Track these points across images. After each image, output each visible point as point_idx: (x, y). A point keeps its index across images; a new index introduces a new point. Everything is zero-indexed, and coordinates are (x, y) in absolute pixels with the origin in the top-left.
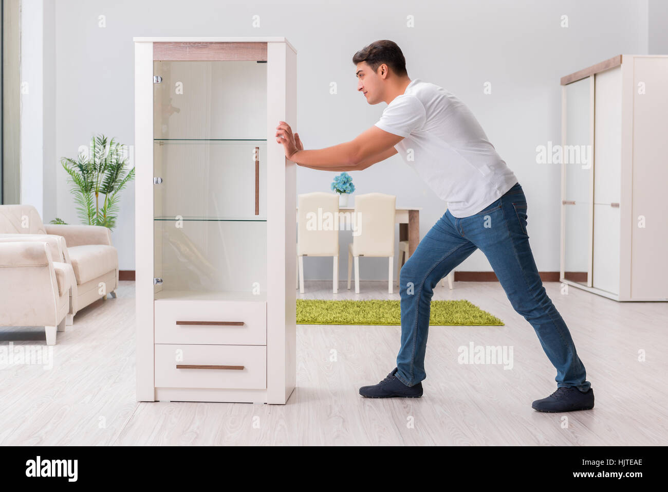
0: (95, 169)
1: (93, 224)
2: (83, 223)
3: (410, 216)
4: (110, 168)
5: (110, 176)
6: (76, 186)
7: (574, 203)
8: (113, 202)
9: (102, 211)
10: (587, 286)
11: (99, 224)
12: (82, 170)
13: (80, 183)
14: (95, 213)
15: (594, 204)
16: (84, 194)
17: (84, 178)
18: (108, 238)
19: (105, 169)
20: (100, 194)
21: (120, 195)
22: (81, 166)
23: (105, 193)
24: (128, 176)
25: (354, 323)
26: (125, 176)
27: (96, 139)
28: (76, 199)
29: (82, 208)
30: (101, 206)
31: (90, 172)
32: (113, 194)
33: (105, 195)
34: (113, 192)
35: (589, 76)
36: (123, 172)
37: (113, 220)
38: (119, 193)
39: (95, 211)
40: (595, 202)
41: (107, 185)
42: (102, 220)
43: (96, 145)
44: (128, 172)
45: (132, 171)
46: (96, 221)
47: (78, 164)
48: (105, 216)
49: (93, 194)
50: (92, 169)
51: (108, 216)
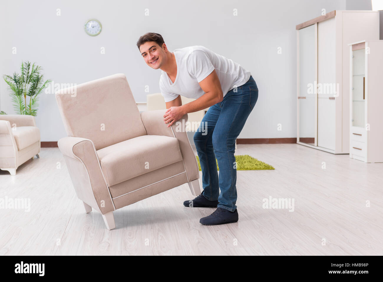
0: (24, 81)
1: (24, 114)
2: (17, 113)
4: (33, 81)
5: (32, 85)
6: (12, 92)
7: (305, 98)
8: (35, 101)
9: (29, 106)
10: (314, 146)
11: (27, 114)
12: (16, 82)
13: (15, 90)
14: (24, 108)
15: (318, 98)
16: (17, 97)
17: (17, 87)
18: (34, 122)
19: (30, 81)
20: (27, 96)
21: (39, 97)
22: (15, 80)
23: (30, 96)
24: (44, 85)
26: (42, 85)
27: (24, 64)
28: (13, 100)
29: (17, 105)
30: (28, 103)
31: (21, 83)
32: (35, 97)
34: (35, 95)
35: (314, 24)
36: (41, 83)
37: (35, 112)
38: (39, 96)
39: (24, 106)
41: (31, 91)
42: (29, 112)
43: (24, 67)
44: (43, 83)
45: (46, 82)
46: (25, 112)
47: (14, 78)
48: (30, 109)
49: (23, 96)
50: (22, 81)
51: (32, 109)
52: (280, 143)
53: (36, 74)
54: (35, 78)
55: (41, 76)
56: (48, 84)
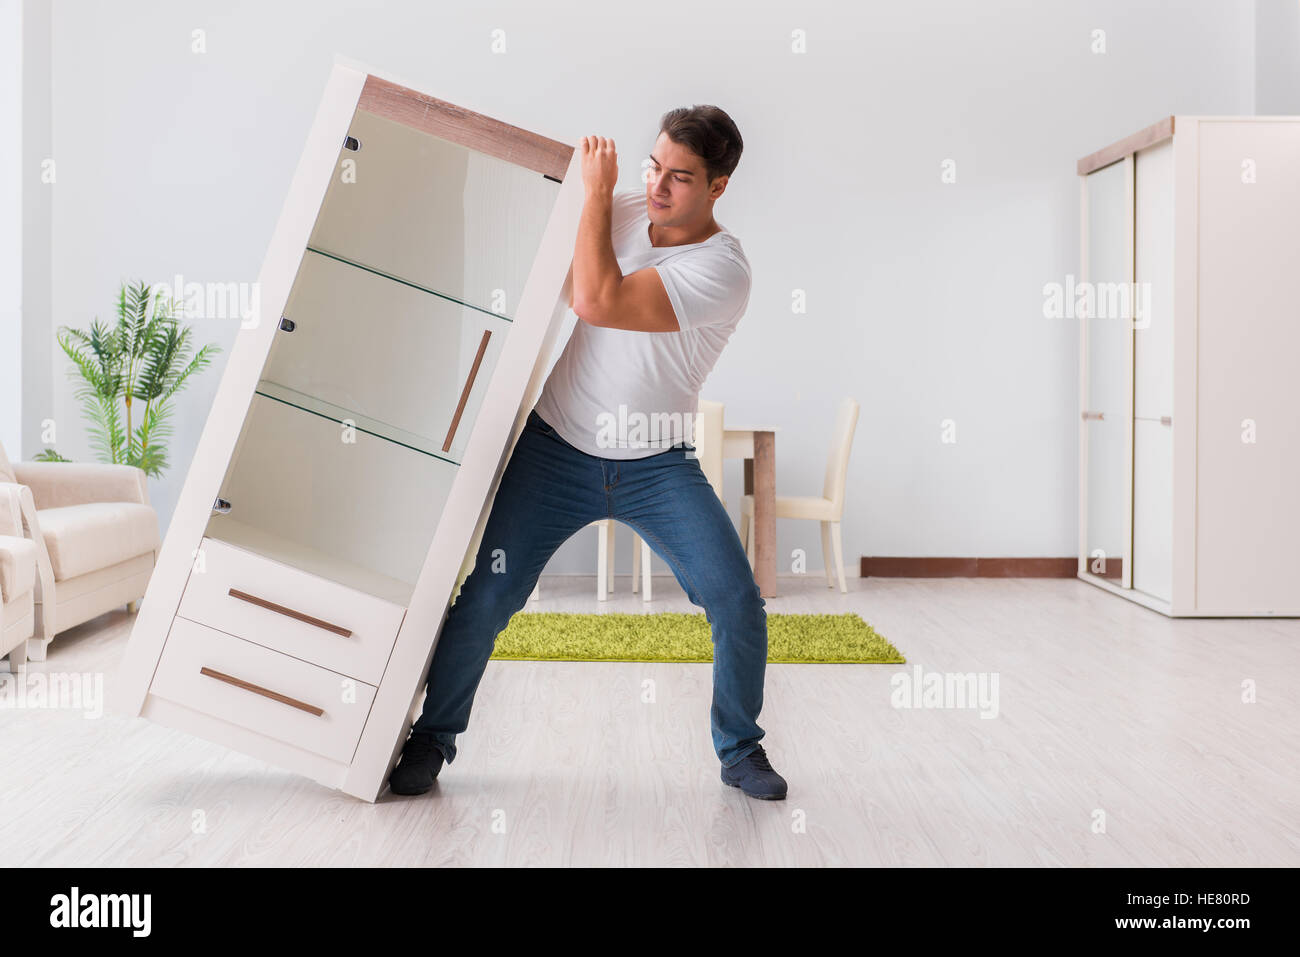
0: (125, 349)
1: (120, 462)
2: (101, 459)
3: (756, 443)
4: (154, 349)
5: (154, 364)
6: (86, 385)
7: (1101, 417)
8: (161, 417)
9: (139, 434)
10: (1120, 586)
11: (132, 461)
12: (99, 352)
13: (94, 380)
14: (124, 438)
15: (1134, 418)
16: (101, 402)
17: (104, 369)
19: (145, 349)
20: (134, 400)
21: (175, 403)
22: (96, 345)
23: (144, 398)
24: (194, 362)
26: (187, 363)
27: (127, 290)
28: (88, 412)
29: (99, 429)
30: (137, 425)
31: (114, 355)
32: (162, 401)
33: (144, 403)
34: (161, 396)
35: (1123, 159)
36: (182, 357)
37: (159, 452)
38: (173, 397)
39: (125, 434)
40: (1137, 416)
41: (148, 382)
42: (141, 454)
43: (128, 301)
44: (191, 356)
45: (201, 353)
46: (126, 455)
47: (92, 339)
48: (144, 445)
49: (120, 400)
50: (118, 349)
51: (150, 444)
52: (1018, 576)
53: (168, 325)
54: (164, 338)
55: (184, 334)
56: (206, 359)
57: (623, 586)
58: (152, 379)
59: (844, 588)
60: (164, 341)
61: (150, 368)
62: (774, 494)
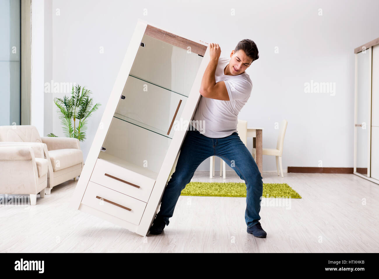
0: (74, 104)
1: (72, 137)
2: (66, 136)
3: (257, 133)
4: (82, 104)
6: (62, 115)
7: (361, 126)
8: (84, 124)
9: (77, 129)
10: (367, 176)
11: (75, 137)
12: (66, 105)
13: (64, 113)
15: (371, 126)
16: (66, 119)
17: (67, 110)
19: (79, 104)
20: (76, 119)
21: (88, 120)
22: (65, 103)
23: (79, 119)
24: (93, 108)
25: (212, 196)
26: (91, 109)
28: (62, 122)
29: (65, 127)
30: (77, 126)
31: (70, 106)
32: (84, 120)
34: (84, 118)
35: (368, 48)
36: (90, 107)
37: (83, 134)
38: (87, 118)
39: (73, 129)
41: (80, 114)
42: (78, 135)
43: (74, 91)
44: (93, 107)
45: (95, 106)
46: (74, 135)
47: (64, 101)
48: (79, 132)
49: (72, 119)
50: (72, 104)
51: (81, 132)
52: (336, 173)
53: (86, 98)
54: (85, 101)
55: (90, 100)
56: (97, 107)
57: (217, 174)
58: (81, 113)
59: (283, 176)
60: (85, 102)
61: (81, 110)
62: (262, 148)
